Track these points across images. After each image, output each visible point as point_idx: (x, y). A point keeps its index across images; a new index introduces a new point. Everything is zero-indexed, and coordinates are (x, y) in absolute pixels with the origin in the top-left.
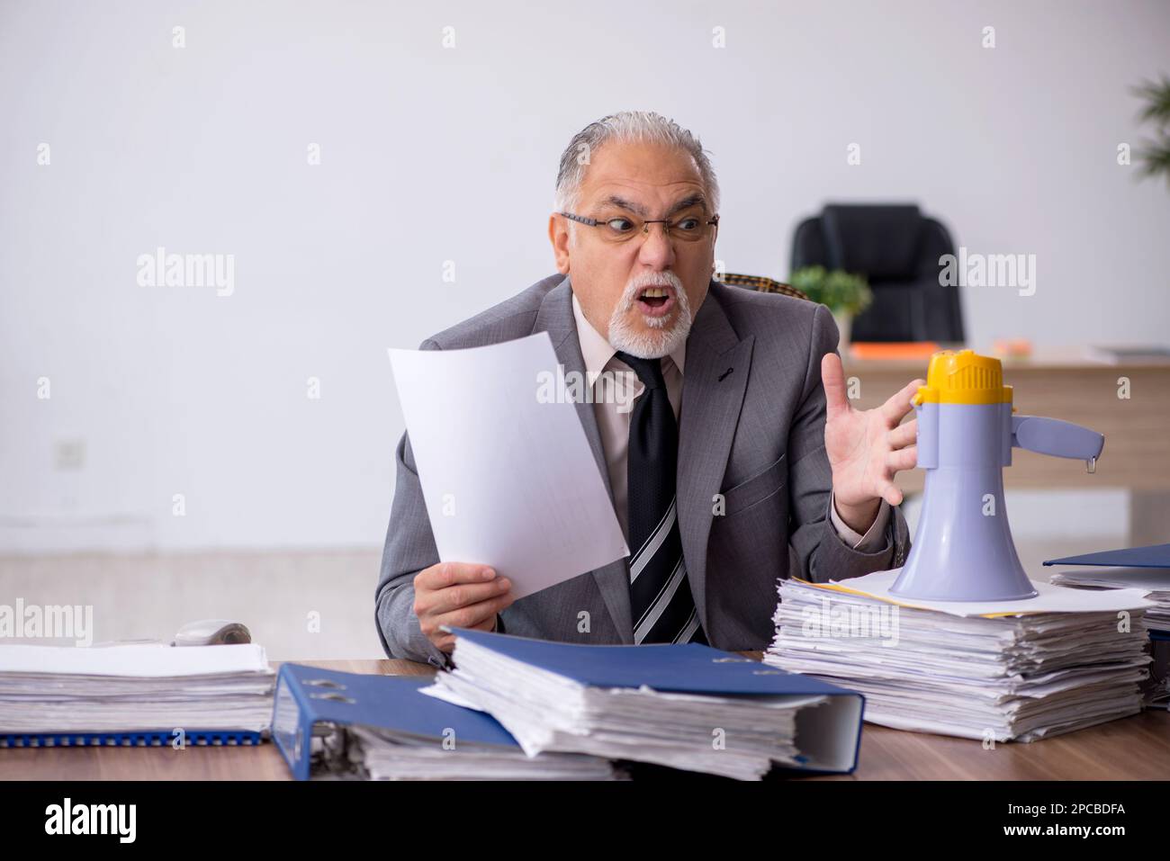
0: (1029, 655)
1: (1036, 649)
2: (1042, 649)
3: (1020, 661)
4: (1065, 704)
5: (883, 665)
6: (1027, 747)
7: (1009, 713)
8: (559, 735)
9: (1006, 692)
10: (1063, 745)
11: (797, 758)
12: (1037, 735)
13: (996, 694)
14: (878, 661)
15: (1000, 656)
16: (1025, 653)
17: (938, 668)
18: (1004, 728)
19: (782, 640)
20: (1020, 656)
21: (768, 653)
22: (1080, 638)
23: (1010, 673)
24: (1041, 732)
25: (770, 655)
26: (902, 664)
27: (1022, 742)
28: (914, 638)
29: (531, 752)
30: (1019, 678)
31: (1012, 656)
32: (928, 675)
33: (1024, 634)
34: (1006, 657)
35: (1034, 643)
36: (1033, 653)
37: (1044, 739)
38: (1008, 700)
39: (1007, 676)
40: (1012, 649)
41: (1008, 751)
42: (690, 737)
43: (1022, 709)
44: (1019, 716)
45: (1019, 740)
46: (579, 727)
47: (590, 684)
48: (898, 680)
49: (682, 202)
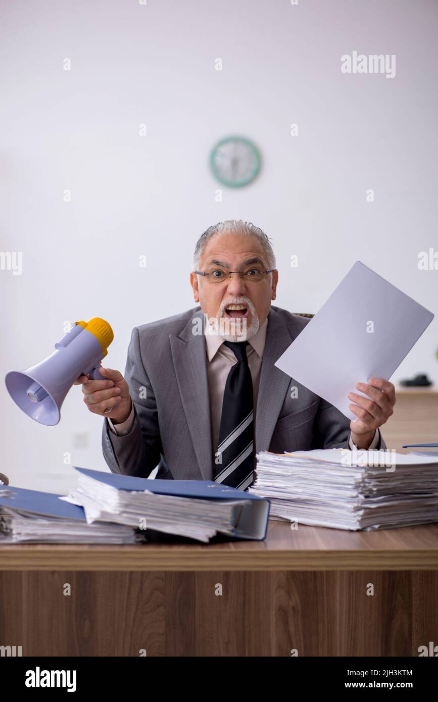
0: (370, 486)
1: (374, 483)
2: (377, 483)
3: (364, 489)
4: (392, 513)
5: (303, 493)
6: (368, 533)
7: (358, 515)
8: (104, 513)
9: (356, 505)
10: (387, 534)
11: (232, 531)
12: (374, 528)
13: (351, 506)
14: (300, 490)
15: (354, 486)
16: (367, 485)
17: (325, 493)
18: (355, 523)
19: (259, 482)
20: (364, 487)
21: (251, 488)
22: (402, 479)
23: (360, 495)
24: (377, 527)
25: (252, 489)
26: (311, 492)
28: (317, 478)
29: (89, 521)
30: (362, 497)
31: (360, 487)
32: (323, 497)
33: (367, 475)
34: (357, 487)
35: (372, 480)
36: (372, 485)
37: (379, 530)
38: (358, 509)
39: (358, 497)
40: (360, 483)
41: (357, 536)
42: (173, 517)
43: (365, 514)
44: (364, 517)
45: (365, 530)
46: (115, 510)
47: (120, 489)
48: (308, 500)
49: (248, 261)
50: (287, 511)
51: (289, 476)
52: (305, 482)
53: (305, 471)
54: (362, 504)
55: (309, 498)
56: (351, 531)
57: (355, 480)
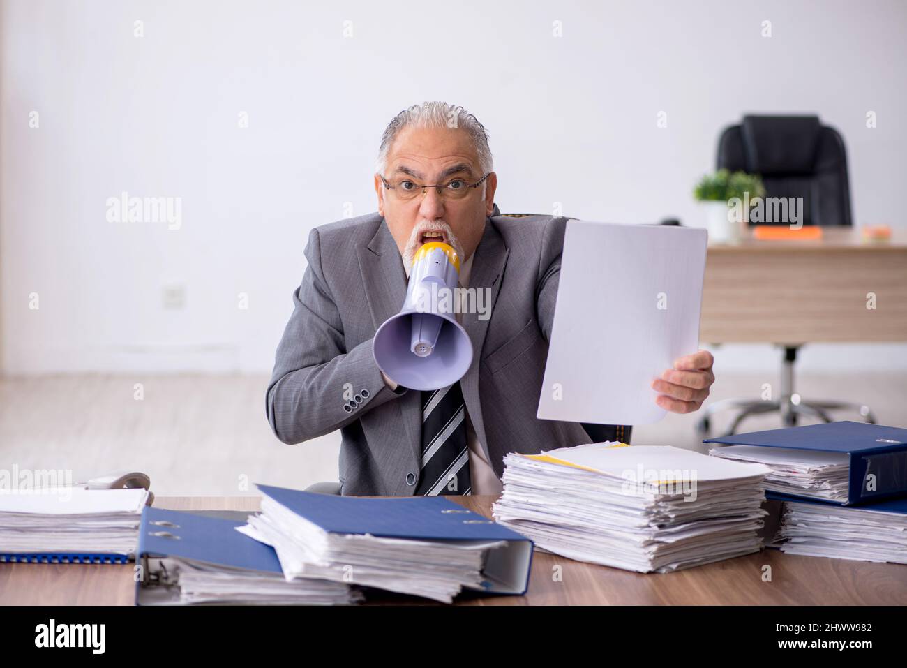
0: (665, 512)
1: (670, 507)
2: (674, 508)
3: (658, 516)
4: (694, 546)
5: (570, 516)
6: (663, 576)
7: (650, 552)
8: (308, 566)
9: (647, 538)
10: (688, 577)
11: (482, 584)
12: (672, 569)
13: (641, 539)
14: (567, 512)
15: (643, 512)
16: (662, 510)
17: (603, 519)
18: (647, 563)
19: (507, 496)
20: (658, 513)
21: (496, 503)
22: (709, 499)
23: (651, 524)
24: (674, 566)
25: (498, 505)
26: (582, 515)
27: (660, 573)
28: (591, 496)
29: (289, 578)
30: (655, 528)
31: (652, 513)
32: (599, 523)
33: (660, 497)
34: (648, 513)
35: (668, 503)
36: (668, 510)
37: (677, 571)
38: (650, 543)
39: (649, 527)
40: (652, 507)
41: (649, 579)
42: (403, 568)
43: (659, 550)
44: (657, 555)
45: (659, 571)
46: (323, 561)
47: (331, 531)
48: (579, 527)
49: (449, 170)
50: (549, 540)
51: (550, 490)
52: (574, 500)
54: (654, 537)
55: (581, 523)
56: (639, 573)
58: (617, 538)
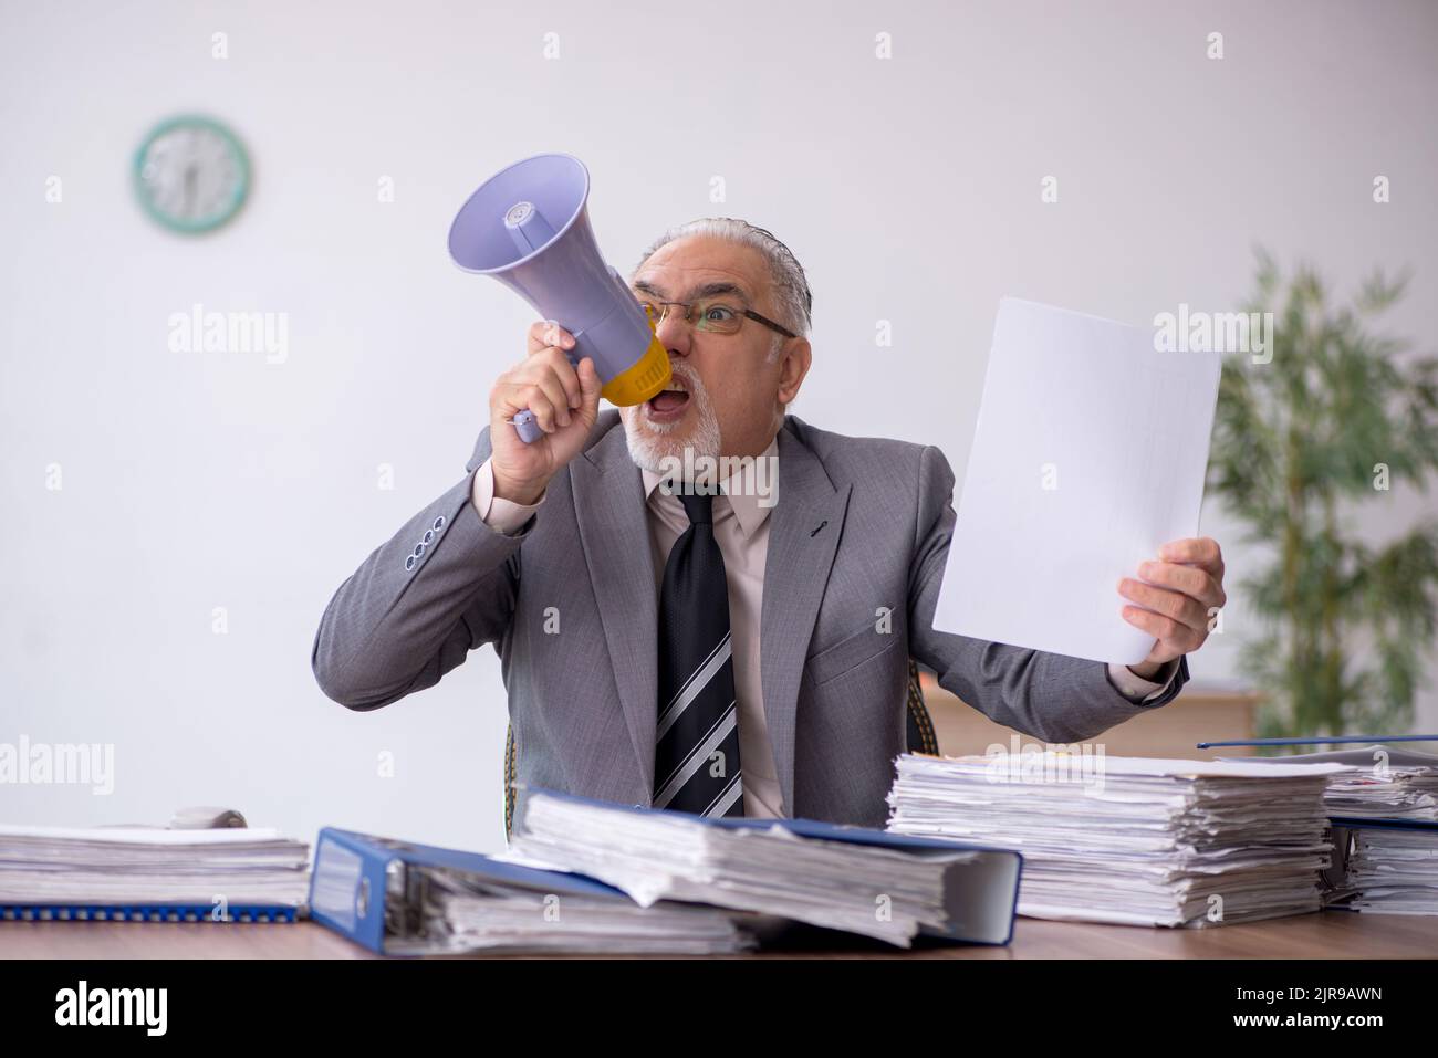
0: (1202, 825)
1: (1210, 818)
2: (1217, 819)
3: (1191, 832)
4: (1239, 889)
5: (1026, 846)
6: (1199, 932)
7: (1179, 891)
8: (678, 881)
9: (1175, 867)
10: (1241, 930)
11: (946, 923)
12: (1212, 920)
13: (1164, 871)
15: (1168, 825)
16: (1197, 822)
17: (1089, 844)
18: (1172, 910)
20: (1191, 826)
23: (1180, 847)
26: (1048, 843)
27: (1193, 928)
29: (643, 902)
30: (1191, 850)
31: (1181, 826)
32: (1081, 854)
33: (1196, 799)
34: (1175, 827)
35: (1209, 811)
36: (1207, 822)
37: (1220, 926)
38: (1177, 877)
39: (1176, 851)
40: (1182, 817)
41: (1178, 938)
43: (1194, 889)
44: (1194, 896)
45: (1190, 925)
46: (702, 874)
51: (982, 808)
53: (1029, 794)
54: (1187, 866)
55: (1048, 856)
56: (1161, 928)
57: (1170, 811)
58: (1117, 874)
